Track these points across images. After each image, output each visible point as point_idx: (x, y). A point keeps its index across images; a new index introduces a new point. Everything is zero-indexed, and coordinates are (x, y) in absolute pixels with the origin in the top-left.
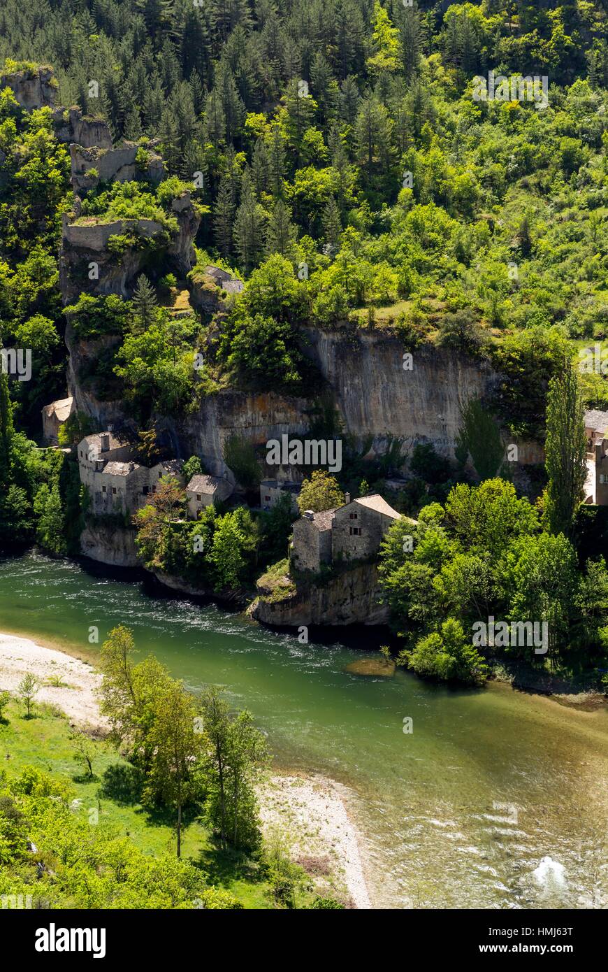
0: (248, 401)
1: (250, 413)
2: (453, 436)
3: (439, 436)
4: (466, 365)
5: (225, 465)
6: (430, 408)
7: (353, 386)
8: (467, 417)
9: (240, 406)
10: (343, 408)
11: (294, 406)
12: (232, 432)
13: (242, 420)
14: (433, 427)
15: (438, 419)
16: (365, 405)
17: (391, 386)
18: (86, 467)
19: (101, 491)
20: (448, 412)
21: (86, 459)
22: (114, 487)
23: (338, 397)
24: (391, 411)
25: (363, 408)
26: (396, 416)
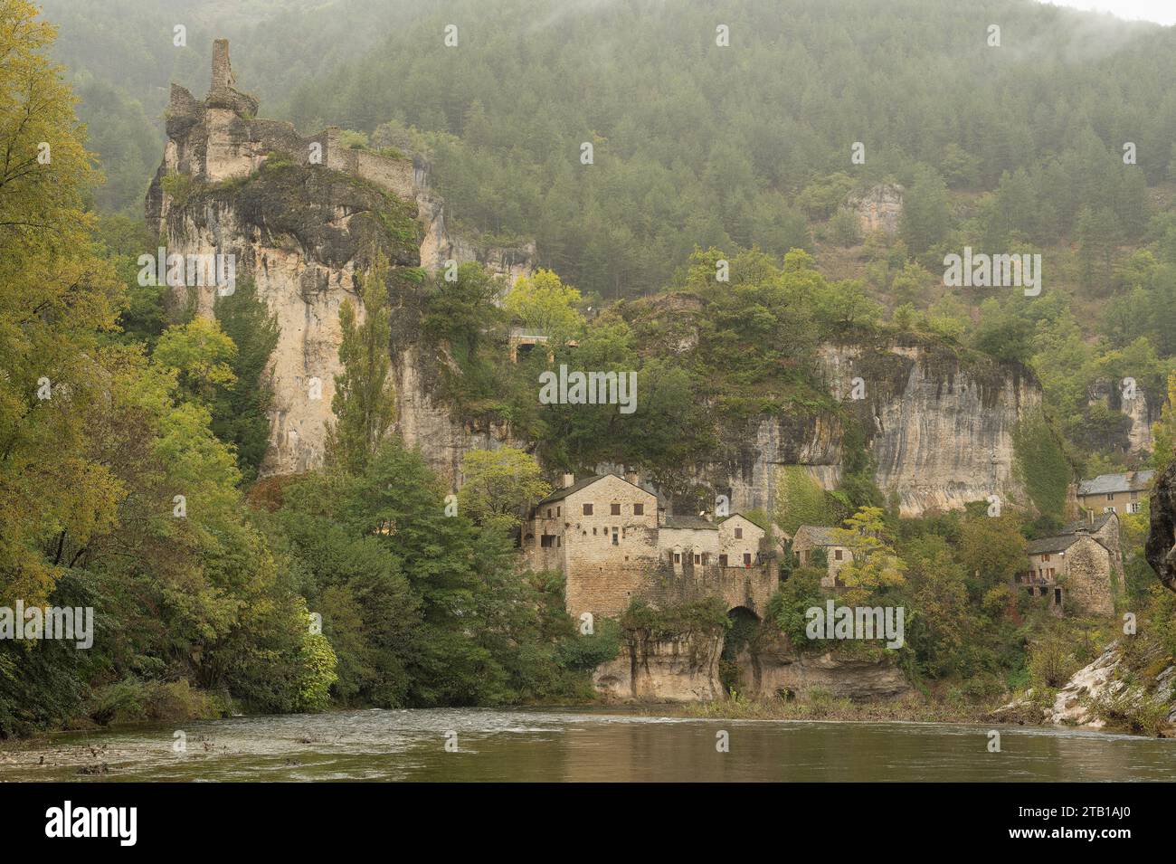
1: (815, 441)
4: (1029, 383)
5: (776, 526)
12: (796, 471)
15: (988, 456)
16: (901, 442)
17: (931, 415)
18: (606, 531)
19: (671, 563)
20: (1000, 447)
21: (612, 514)
22: (697, 552)
23: (871, 431)
24: (929, 450)
25: (898, 446)
26: (934, 457)
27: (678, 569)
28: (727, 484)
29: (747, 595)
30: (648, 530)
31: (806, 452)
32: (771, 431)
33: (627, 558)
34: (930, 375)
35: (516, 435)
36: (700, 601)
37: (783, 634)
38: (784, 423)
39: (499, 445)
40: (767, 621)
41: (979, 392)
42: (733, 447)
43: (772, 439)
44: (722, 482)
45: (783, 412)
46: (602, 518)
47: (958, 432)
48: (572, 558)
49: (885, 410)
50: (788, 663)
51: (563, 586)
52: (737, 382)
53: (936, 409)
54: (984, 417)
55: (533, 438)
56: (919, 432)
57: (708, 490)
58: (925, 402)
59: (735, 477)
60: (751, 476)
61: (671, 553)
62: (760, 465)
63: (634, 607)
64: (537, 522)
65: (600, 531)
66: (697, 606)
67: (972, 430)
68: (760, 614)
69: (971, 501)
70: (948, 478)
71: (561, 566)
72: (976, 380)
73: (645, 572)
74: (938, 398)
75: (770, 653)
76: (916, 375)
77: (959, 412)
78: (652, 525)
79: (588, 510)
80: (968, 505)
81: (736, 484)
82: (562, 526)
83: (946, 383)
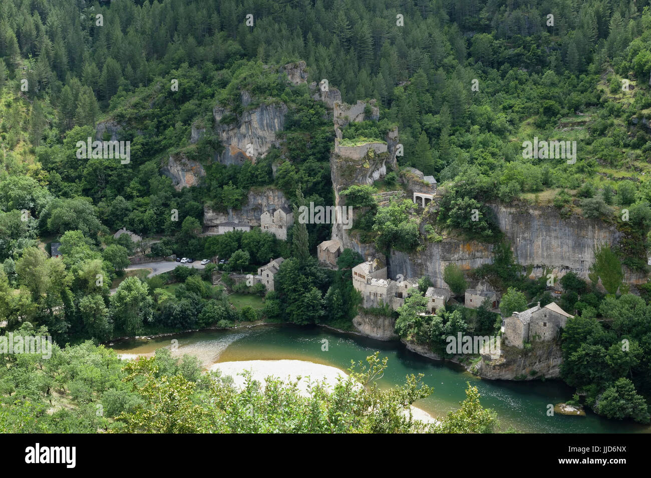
0: (461, 246)
1: (461, 252)
2: (588, 267)
3: (578, 267)
4: (601, 228)
5: (443, 281)
6: (574, 252)
7: (524, 238)
8: (598, 256)
9: (456, 248)
10: (516, 250)
11: (486, 249)
12: (450, 263)
13: (456, 256)
14: (575, 261)
15: (579, 258)
17: (548, 238)
18: (358, 281)
19: (370, 295)
22: (379, 293)
23: (513, 244)
24: (547, 252)
26: (550, 255)
30: (365, 284)
34: (543, 223)
46: (358, 277)
49: (521, 236)
53: (550, 236)
61: (370, 292)
67: (568, 246)
76: (537, 223)
79: (356, 273)
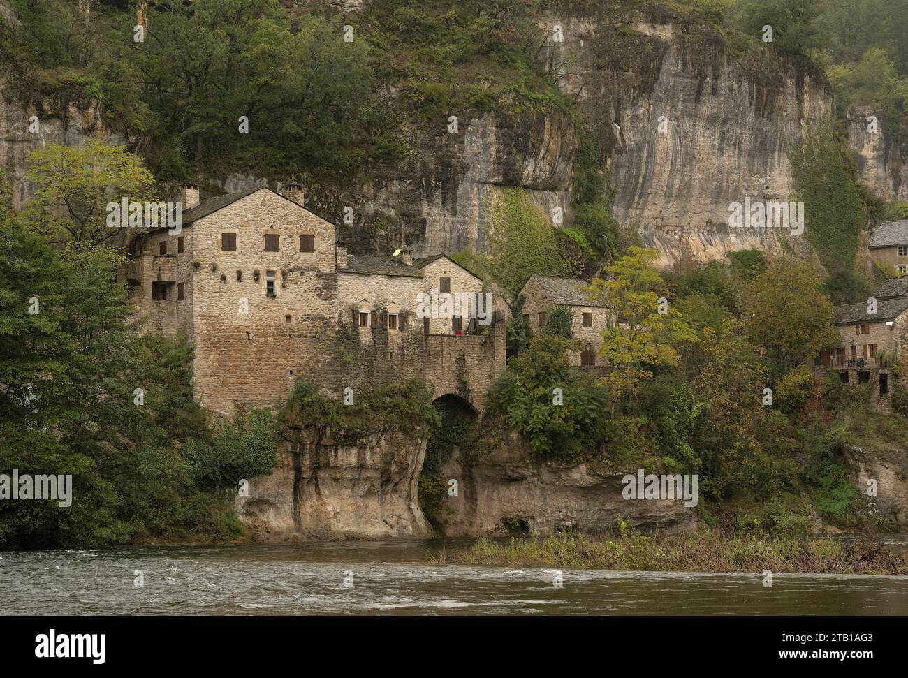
0: (547, 124)
10: (617, 168)
16: (647, 163)
17: (687, 125)
18: (257, 275)
19: (355, 328)
20: (775, 174)
21: (267, 250)
22: (393, 310)
23: (609, 144)
24: (683, 175)
25: (643, 168)
26: (688, 185)
27: (365, 336)
28: (420, 213)
29: (459, 377)
30: (321, 275)
31: (530, 169)
32: (484, 135)
33: (288, 318)
34: (689, 66)
35: (110, 125)
36: (398, 385)
37: (514, 435)
38: (504, 124)
39: (83, 140)
40: (489, 415)
41: (751, 93)
42: (429, 158)
43: (486, 147)
44: (412, 209)
45: (501, 107)
46: (250, 256)
47: (721, 150)
48: (203, 317)
49: (628, 114)
50: (520, 479)
51: (189, 359)
52: (432, 61)
53: (694, 116)
54: (757, 131)
55: (136, 131)
56: (671, 148)
57: (390, 221)
58: (680, 106)
59: (431, 202)
60: (455, 202)
61: (355, 312)
62: (467, 185)
63: (301, 392)
64: (147, 261)
65: (247, 275)
66: (392, 393)
67: (740, 149)
68: (479, 406)
69: (736, 249)
70: (706, 216)
71: (185, 330)
72: (749, 76)
73: (317, 339)
74: (697, 100)
75: (494, 464)
76: (671, 65)
77: (725, 121)
78: (327, 268)
79: (229, 242)
80: (731, 255)
81: (434, 213)
82: (187, 268)
83: (709, 79)
